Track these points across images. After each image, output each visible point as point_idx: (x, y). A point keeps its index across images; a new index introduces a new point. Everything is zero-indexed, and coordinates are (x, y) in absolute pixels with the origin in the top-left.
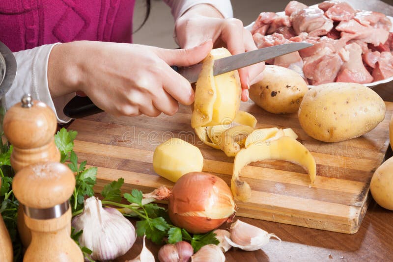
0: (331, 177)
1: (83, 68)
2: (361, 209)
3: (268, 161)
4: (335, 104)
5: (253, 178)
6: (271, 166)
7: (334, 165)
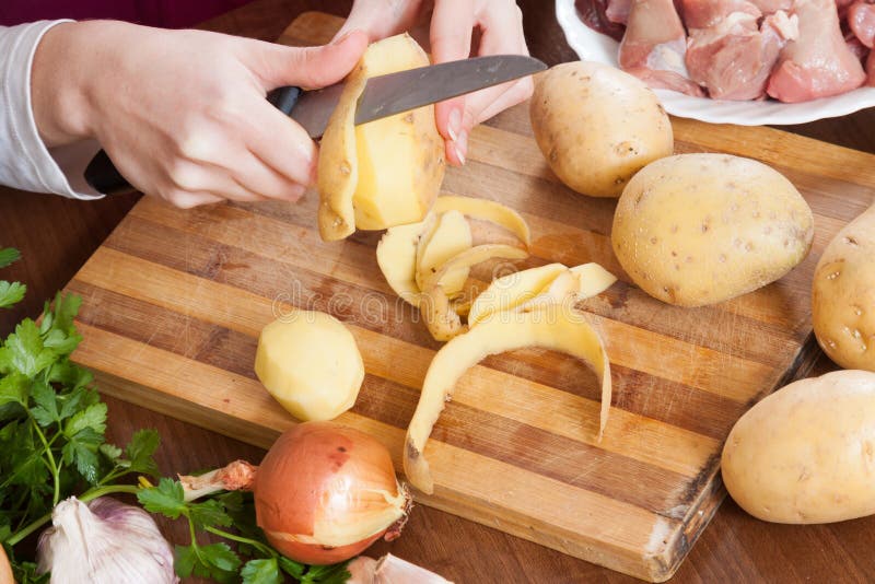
0: (651, 416)
1: (90, 96)
2: (680, 526)
3: (528, 352)
4: (675, 230)
5: (479, 407)
6: (529, 369)
7: (673, 375)
